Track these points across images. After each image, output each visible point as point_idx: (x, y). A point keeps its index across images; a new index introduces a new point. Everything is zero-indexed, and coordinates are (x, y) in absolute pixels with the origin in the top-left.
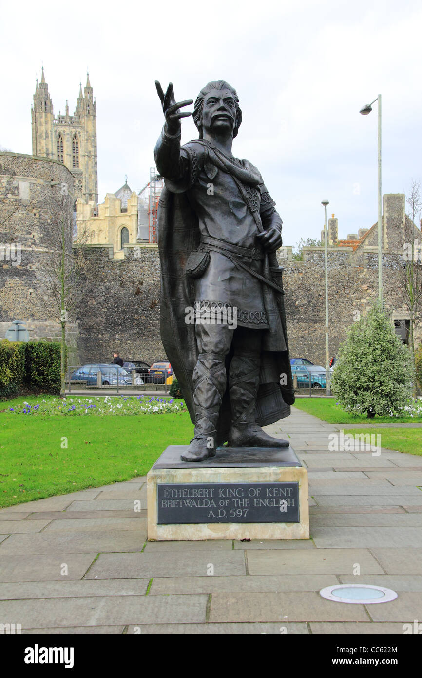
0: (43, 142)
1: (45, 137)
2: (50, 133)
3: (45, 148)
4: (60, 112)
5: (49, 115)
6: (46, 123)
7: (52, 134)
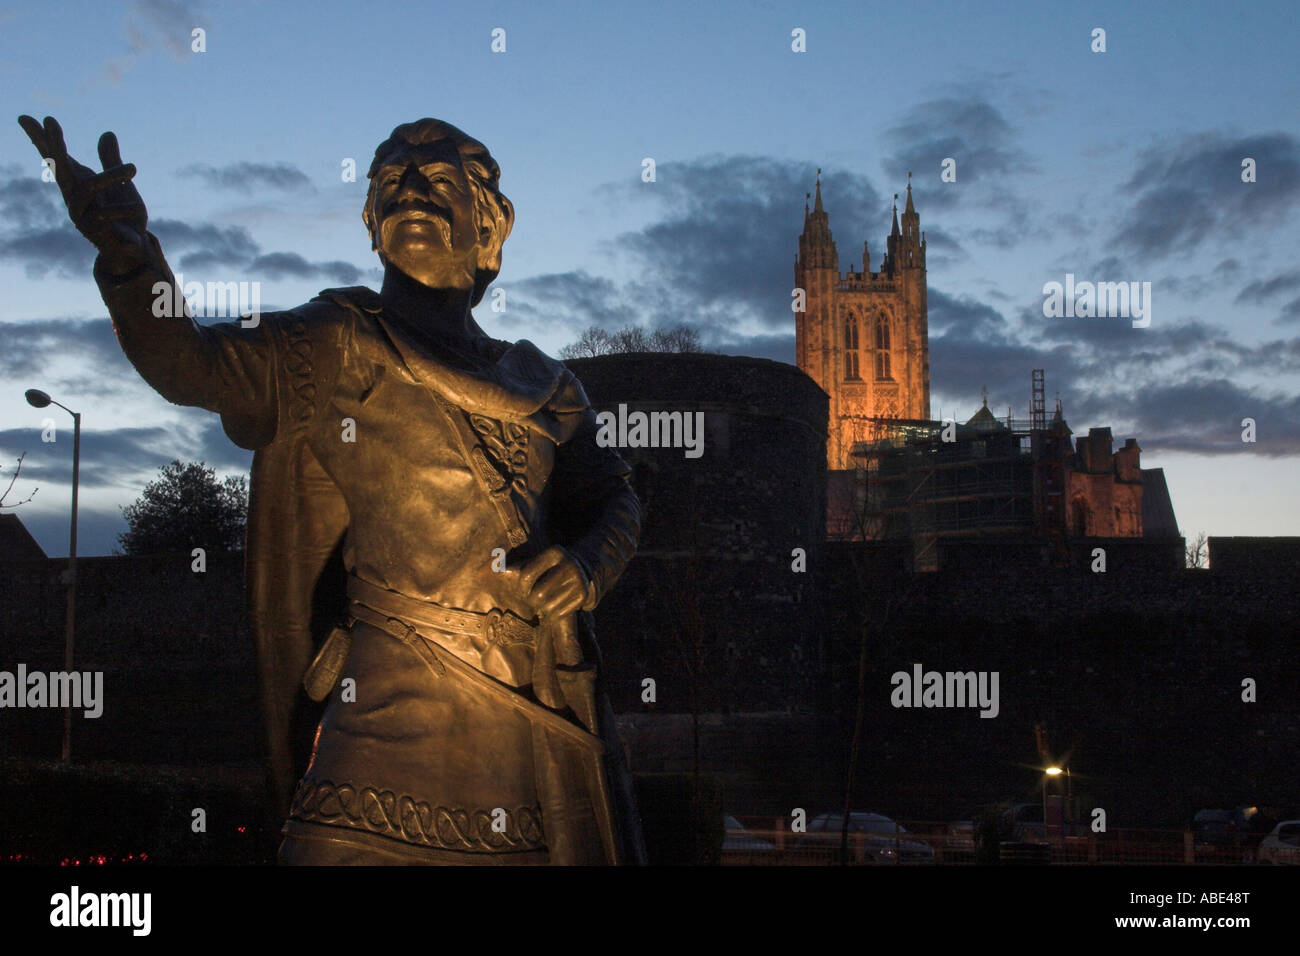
0: (818, 330)
1: (820, 318)
2: (830, 309)
3: (820, 340)
4: (852, 266)
5: (829, 273)
6: (824, 289)
7: (834, 312)
